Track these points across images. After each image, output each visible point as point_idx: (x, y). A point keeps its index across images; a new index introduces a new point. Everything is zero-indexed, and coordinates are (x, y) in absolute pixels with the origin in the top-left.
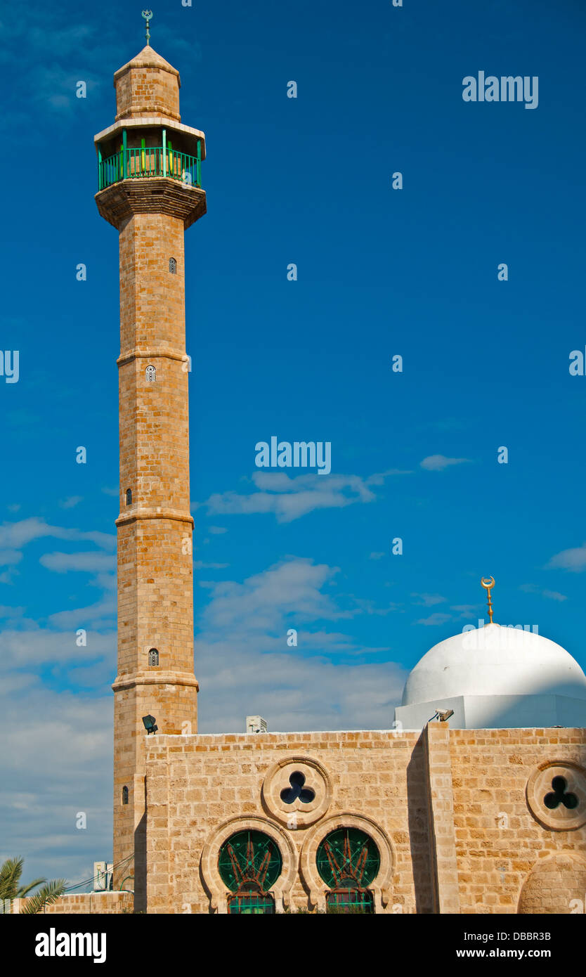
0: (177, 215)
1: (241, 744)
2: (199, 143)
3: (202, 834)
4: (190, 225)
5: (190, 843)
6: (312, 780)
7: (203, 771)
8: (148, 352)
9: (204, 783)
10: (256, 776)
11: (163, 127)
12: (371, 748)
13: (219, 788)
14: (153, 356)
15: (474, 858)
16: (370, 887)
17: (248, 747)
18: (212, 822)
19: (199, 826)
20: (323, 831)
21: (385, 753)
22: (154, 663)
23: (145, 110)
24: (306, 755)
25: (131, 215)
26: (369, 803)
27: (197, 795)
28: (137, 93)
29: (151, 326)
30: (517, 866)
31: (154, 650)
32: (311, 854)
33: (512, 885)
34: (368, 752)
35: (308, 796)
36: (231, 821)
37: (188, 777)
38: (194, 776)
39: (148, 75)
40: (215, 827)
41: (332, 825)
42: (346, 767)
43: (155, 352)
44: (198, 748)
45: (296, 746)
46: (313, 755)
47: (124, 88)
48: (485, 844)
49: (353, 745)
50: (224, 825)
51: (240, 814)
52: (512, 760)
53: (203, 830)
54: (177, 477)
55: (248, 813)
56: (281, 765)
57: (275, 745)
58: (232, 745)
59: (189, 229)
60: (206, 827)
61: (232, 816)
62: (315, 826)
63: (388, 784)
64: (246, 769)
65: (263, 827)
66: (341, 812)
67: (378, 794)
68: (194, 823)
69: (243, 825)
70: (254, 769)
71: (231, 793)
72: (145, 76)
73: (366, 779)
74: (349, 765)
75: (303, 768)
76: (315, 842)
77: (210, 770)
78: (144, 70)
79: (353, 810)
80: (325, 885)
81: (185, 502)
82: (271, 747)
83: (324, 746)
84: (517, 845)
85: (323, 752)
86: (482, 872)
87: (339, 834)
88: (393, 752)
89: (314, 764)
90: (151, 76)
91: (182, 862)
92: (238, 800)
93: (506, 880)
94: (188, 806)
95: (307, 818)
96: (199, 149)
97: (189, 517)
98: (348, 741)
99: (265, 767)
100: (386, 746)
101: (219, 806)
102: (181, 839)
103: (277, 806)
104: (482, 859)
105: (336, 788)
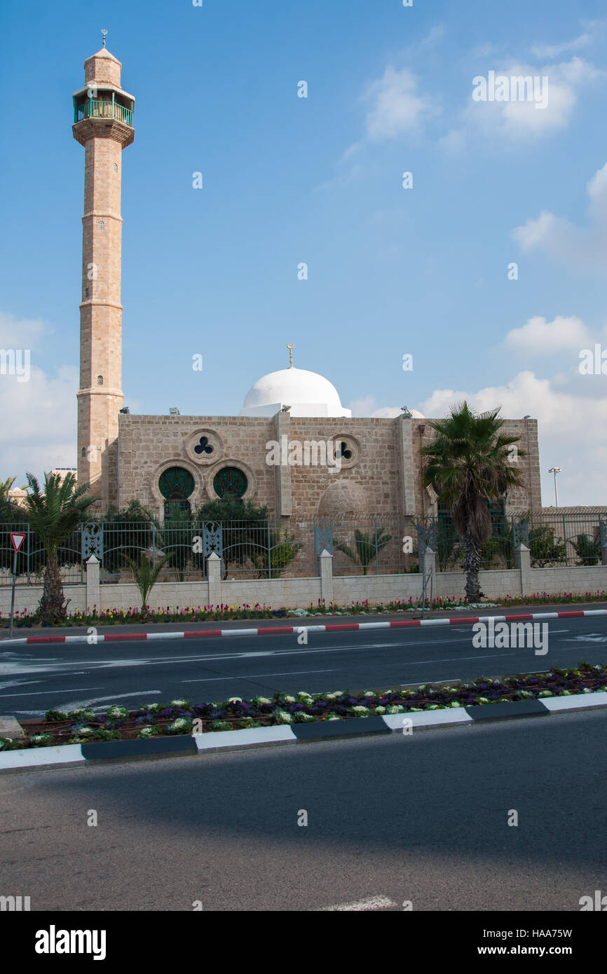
0: (118, 140)
1: (173, 421)
2: (132, 103)
3: (150, 468)
4: (125, 147)
5: (143, 473)
6: (212, 442)
7: (151, 434)
8: (100, 214)
9: (152, 441)
10: (180, 439)
11: (113, 91)
12: (245, 426)
13: (160, 444)
14: (103, 216)
15: (298, 484)
16: (242, 498)
17: (177, 423)
18: (156, 462)
19: (149, 464)
20: (217, 469)
21: (252, 428)
22: (101, 383)
23: (103, 82)
24: (209, 428)
25: (93, 138)
26: (243, 454)
27: (147, 448)
28: (98, 72)
29: (102, 200)
30: (319, 488)
31: (100, 377)
32: (210, 480)
33: (316, 497)
34: (242, 427)
35: (209, 450)
36: (167, 462)
37: (142, 437)
38: (147, 437)
39: (105, 63)
40: (158, 465)
41: (223, 466)
42: (231, 436)
43: (104, 214)
44: (149, 422)
45: (203, 423)
46: (213, 428)
47: (91, 68)
48: (303, 477)
49: (235, 424)
50: (163, 464)
51: (172, 458)
52: (319, 433)
53: (151, 467)
54: (115, 283)
55: (176, 458)
56: (196, 433)
57: (192, 422)
58: (167, 421)
59: (124, 149)
60: (152, 465)
61: (168, 459)
62: (213, 466)
63: (254, 445)
64: (175, 434)
65: (185, 466)
66: (228, 459)
67: (248, 450)
68: (146, 463)
69: (174, 464)
70: (180, 434)
71: (167, 448)
72: (103, 63)
73: (242, 442)
74: (233, 434)
75: (207, 435)
76: (213, 474)
77: (155, 434)
78: (103, 60)
79: (235, 458)
80: (218, 497)
81: (118, 297)
82: (190, 423)
83: (219, 424)
84: (320, 477)
85: (219, 427)
86: (301, 491)
87: (227, 470)
88: (257, 428)
89: (214, 433)
90: (106, 63)
91: (139, 482)
92: (171, 451)
93: (313, 495)
94: (143, 453)
95: (209, 462)
96: (132, 106)
97: (120, 306)
98: (232, 421)
99: (186, 434)
100: (254, 425)
101: (160, 454)
102: (138, 470)
103: (193, 455)
104: (301, 484)
105: (225, 446)
